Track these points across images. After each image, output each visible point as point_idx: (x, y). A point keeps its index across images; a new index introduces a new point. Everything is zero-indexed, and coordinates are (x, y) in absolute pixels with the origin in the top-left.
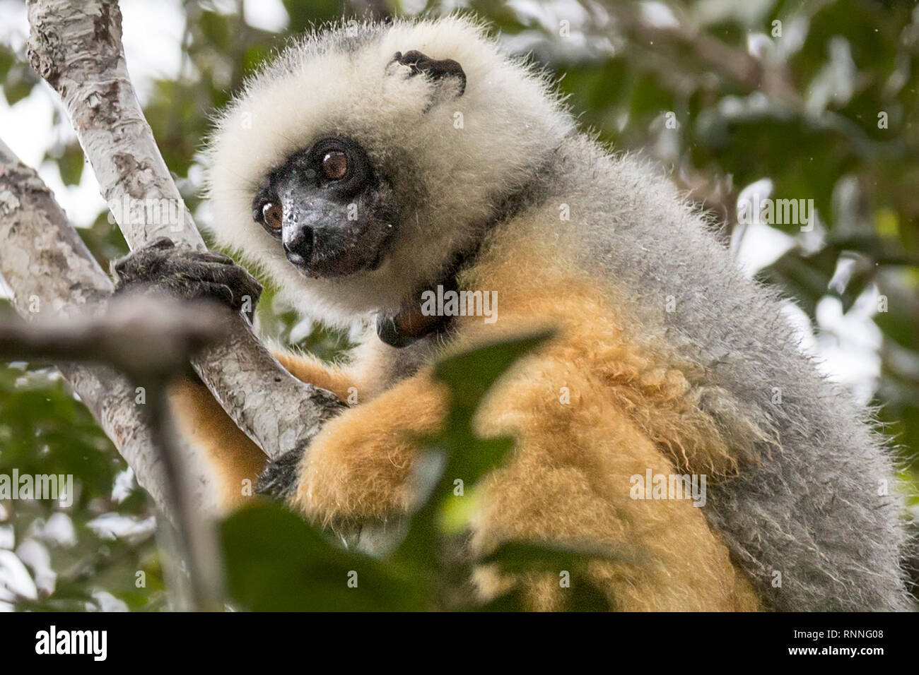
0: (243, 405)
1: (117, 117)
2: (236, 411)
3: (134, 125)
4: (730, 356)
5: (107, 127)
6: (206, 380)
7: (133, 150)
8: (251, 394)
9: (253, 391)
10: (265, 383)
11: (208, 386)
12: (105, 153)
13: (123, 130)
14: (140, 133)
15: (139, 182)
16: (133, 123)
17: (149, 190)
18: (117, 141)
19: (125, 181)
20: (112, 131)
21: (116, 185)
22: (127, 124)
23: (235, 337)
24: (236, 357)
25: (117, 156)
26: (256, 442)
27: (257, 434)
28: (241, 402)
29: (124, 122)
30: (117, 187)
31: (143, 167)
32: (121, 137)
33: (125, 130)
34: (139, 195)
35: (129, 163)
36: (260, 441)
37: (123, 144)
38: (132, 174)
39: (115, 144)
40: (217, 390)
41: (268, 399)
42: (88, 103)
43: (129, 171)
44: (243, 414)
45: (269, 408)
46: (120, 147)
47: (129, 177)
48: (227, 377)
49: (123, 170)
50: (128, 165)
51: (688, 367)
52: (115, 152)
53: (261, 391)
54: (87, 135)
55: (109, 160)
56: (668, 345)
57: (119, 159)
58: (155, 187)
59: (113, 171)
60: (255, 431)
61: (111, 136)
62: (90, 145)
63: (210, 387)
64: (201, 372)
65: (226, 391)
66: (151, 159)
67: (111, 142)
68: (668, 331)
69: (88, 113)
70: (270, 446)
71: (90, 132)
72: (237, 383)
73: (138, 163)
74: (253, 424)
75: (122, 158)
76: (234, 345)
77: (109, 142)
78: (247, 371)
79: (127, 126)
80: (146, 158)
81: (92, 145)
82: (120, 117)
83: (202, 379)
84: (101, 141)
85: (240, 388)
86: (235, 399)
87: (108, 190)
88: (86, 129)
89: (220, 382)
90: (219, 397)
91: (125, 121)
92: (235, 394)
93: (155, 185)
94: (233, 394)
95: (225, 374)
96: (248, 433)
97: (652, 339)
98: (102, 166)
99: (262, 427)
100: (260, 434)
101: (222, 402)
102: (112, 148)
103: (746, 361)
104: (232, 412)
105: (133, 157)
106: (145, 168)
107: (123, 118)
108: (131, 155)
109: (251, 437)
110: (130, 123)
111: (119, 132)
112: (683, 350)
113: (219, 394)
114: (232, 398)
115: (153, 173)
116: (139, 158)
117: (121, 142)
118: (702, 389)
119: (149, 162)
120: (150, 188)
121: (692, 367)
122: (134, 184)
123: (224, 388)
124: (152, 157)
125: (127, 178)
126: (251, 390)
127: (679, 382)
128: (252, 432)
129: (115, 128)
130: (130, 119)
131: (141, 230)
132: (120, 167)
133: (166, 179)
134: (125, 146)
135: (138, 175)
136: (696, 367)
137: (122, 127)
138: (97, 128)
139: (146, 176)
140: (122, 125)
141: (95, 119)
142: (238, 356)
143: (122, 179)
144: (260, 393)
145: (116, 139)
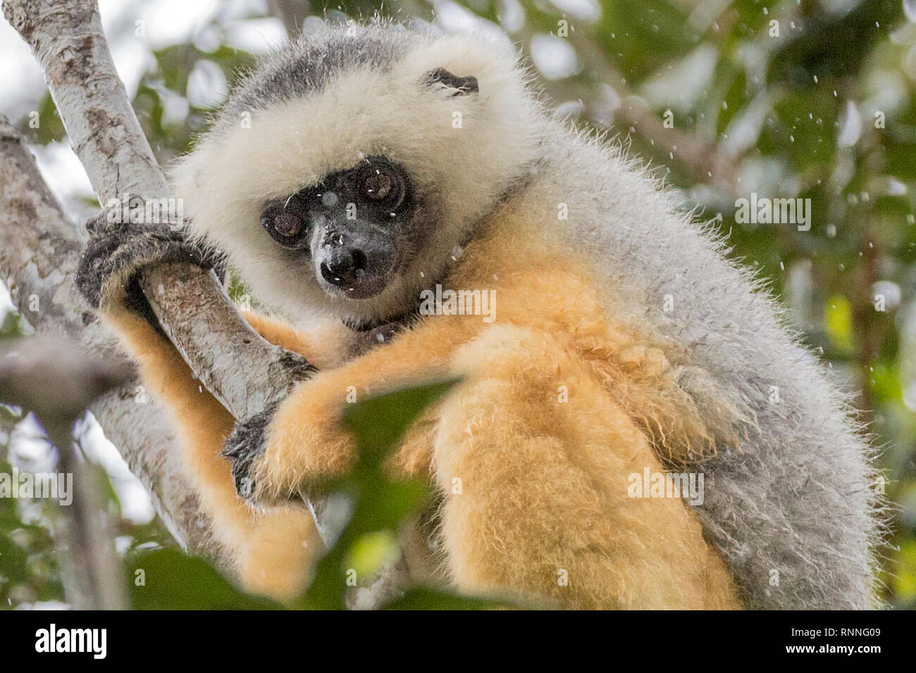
0: (211, 366)
1: (91, 72)
2: (205, 373)
3: (108, 80)
4: (708, 337)
5: (81, 82)
6: (175, 339)
7: (106, 106)
8: (219, 355)
9: (222, 352)
10: (235, 345)
11: (176, 346)
12: (77, 108)
13: (96, 86)
14: (113, 89)
15: (111, 138)
16: (105, 78)
17: (121, 146)
18: (90, 96)
19: (97, 137)
20: (86, 86)
21: (88, 140)
22: (101, 79)
23: (205, 298)
24: (206, 318)
25: (90, 112)
26: (223, 404)
27: (225, 395)
28: (209, 364)
29: (97, 78)
30: (89, 143)
31: (115, 124)
32: (94, 92)
33: (99, 86)
34: (111, 151)
35: (102, 119)
36: (228, 402)
37: (96, 99)
38: (104, 131)
39: (88, 99)
40: (185, 350)
41: (236, 360)
42: (62, 57)
43: (101, 127)
44: (211, 375)
45: (238, 370)
46: (92, 103)
47: (101, 133)
48: (195, 337)
49: (95, 126)
50: (100, 122)
51: (668, 346)
52: (88, 107)
53: (229, 352)
54: (60, 90)
55: (82, 115)
56: (648, 324)
57: (92, 114)
58: (127, 144)
59: (85, 127)
60: (223, 392)
61: (84, 92)
62: (62, 100)
63: (178, 347)
64: (170, 331)
65: (195, 351)
66: (124, 115)
67: (84, 97)
68: (649, 310)
69: (61, 67)
70: (238, 408)
71: (63, 86)
72: (206, 344)
73: (110, 119)
74: (220, 386)
75: (95, 114)
76: (205, 304)
77: (82, 97)
78: (217, 331)
79: (101, 82)
80: (118, 115)
81: (64, 101)
82: (93, 72)
83: (171, 338)
84: (73, 96)
85: (210, 348)
86: (203, 360)
87: (79, 146)
88: (59, 84)
89: (188, 342)
90: (187, 358)
91: (98, 76)
92: (204, 355)
93: (127, 142)
94: (201, 354)
95: (194, 335)
96: (216, 395)
97: (632, 318)
98: (74, 121)
99: (230, 389)
100: (228, 395)
101: (190, 362)
102: (84, 103)
103: (725, 343)
104: (201, 373)
105: (106, 113)
106: (117, 125)
107: (96, 73)
108: (104, 111)
109: (219, 398)
110: (103, 79)
111: (93, 88)
112: (663, 329)
113: (188, 354)
114: (200, 359)
115: (126, 130)
116: (112, 114)
117: (94, 97)
118: (681, 367)
119: (122, 118)
120: (122, 144)
121: (672, 346)
122: (106, 140)
123: (193, 349)
124: (125, 113)
125: (99, 134)
126: (220, 352)
127: (659, 360)
128: (220, 394)
129: (87, 83)
130: (104, 75)
131: (112, 187)
132: (92, 123)
133: (138, 136)
134: (99, 102)
135: (110, 132)
136: (676, 346)
137: (96, 82)
138: (70, 83)
139: (118, 133)
140: (96, 80)
141: (68, 74)
142: (207, 316)
143: (94, 135)
144: (229, 355)
145: (89, 94)
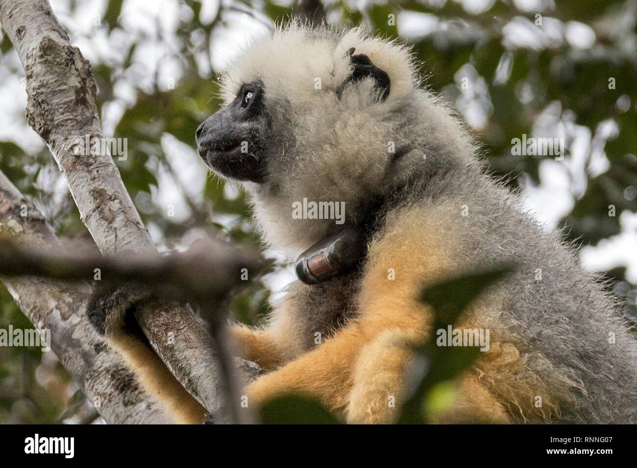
0: (189, 373)
1: (93, 162)
2: (184, 379)
3: (106, 167)
4: (543, 333)
5: (86, 169)
6: (162, 355)
7: (105, 186)
8: (195, 365)
9: (197, 363)
10: (206, 357)
11: (163, 360)
12: (84, 188)
13: (98, 171)
14: (110, 173)
15: (110, 210)
16: (104, 166)
17: (118, 215)
18: (94, 179)
19: (100, 209)
20: (90, 172)
21: (93, 212)
22: (101, 167)
23: (183, 324)
24: (184, 338)
25: (94, 191)
26: (199, 401)
27: (200, 395)
28: (187, 372)
29: (98, 166)
30: (94, 214)
31: (113, 198)
32: (96, 176)
33: (100, 172)
34: (110, 219)
35: (103, 196)
36: (202, 400)
37: (98, 181)
38: (104, 204)
39: (91, 182)
40: (170, 362)
41: (208, 369)
42: (71, 152)
43: (102, 201)
44: (189, 380)
45: (209, 376)
46: (95, 184)
47: (103, 206)
48: (177, 353)
49: (98, 201)
50: (102, 198)
51: (516, 341)
52: (92, 187)
53: (202, 363)
54: (71, 176)
55: (88, 194)
56: (501, 326)
57: (95, 193)
58: (122, 213)
59: (91, 202)
60: (198, 393)
61: (89, 176)
62: (73, 183)
63: (164, 361)
64: (158, 350)
65: (177, 363)
66: (119, 192)
67: (89, 180)
68: (502, 315)
69: (71, 159)
70: (210, 404)
71: (73, 173)
72: (185, 357)
73: (109, 195)
74: (197, 388)
75: (97, 192)
76: (183, 329)
77: (87, 180)
78: (192, 348)
79: (101, 168)
80: (115, 192)
81: (75, 183)
82: (95, 162)
83: (159, 355)
84: (81, 180)
85: (188, 361)
86: (183, 369)
87: (87, 216)
88: (70, 171)
89: (172, 357)
90: (172, 369)
91: (99, 164)
92: (183, 366)
93: (122, 211)
94: (182, 365)
95: (176, 351)
96: (194, 396)
97: (490, 320)
98: (82, 199)
99: (204, 390)
100: (202, 395)
101: (174, 372)
102: (89, 184)
103: (555, 336)
104: (182, 379)
105: (106, 191)
106: (114, 200)
107: (98, 162)
108: (104, 189)
109: (195, 398)
110: (103, 166)
111: (95, 173)
112: (512, 329)
113: (172, 366)
114: (181, 369)
115: (121, 203)
116: (110, 192)
117: (96, 180)
118: (527, 355)
119: (117, 194)
120: (118, 214)
121: (518, 342)
122: (106, 211)
123: (175, 362)
124: (120, 191)
125: (101, 207)
126: (195, 363)
127: (512, 351)
128: (197, 394)
129: (91, 170)
130: (103, 163)
131: (112, 245)
132: (96, 198)
133: (130, 207)
134: (100, 183)
135: (109, 205)
136: (521, 342)
137: (98, 169)
138: (79, 170)
139: (115, 205)
140: (97, 167)
141: (76, 164)
142: (185, 337)
143: (98, 208)
144: (202, 365)
145: (92, 178)
